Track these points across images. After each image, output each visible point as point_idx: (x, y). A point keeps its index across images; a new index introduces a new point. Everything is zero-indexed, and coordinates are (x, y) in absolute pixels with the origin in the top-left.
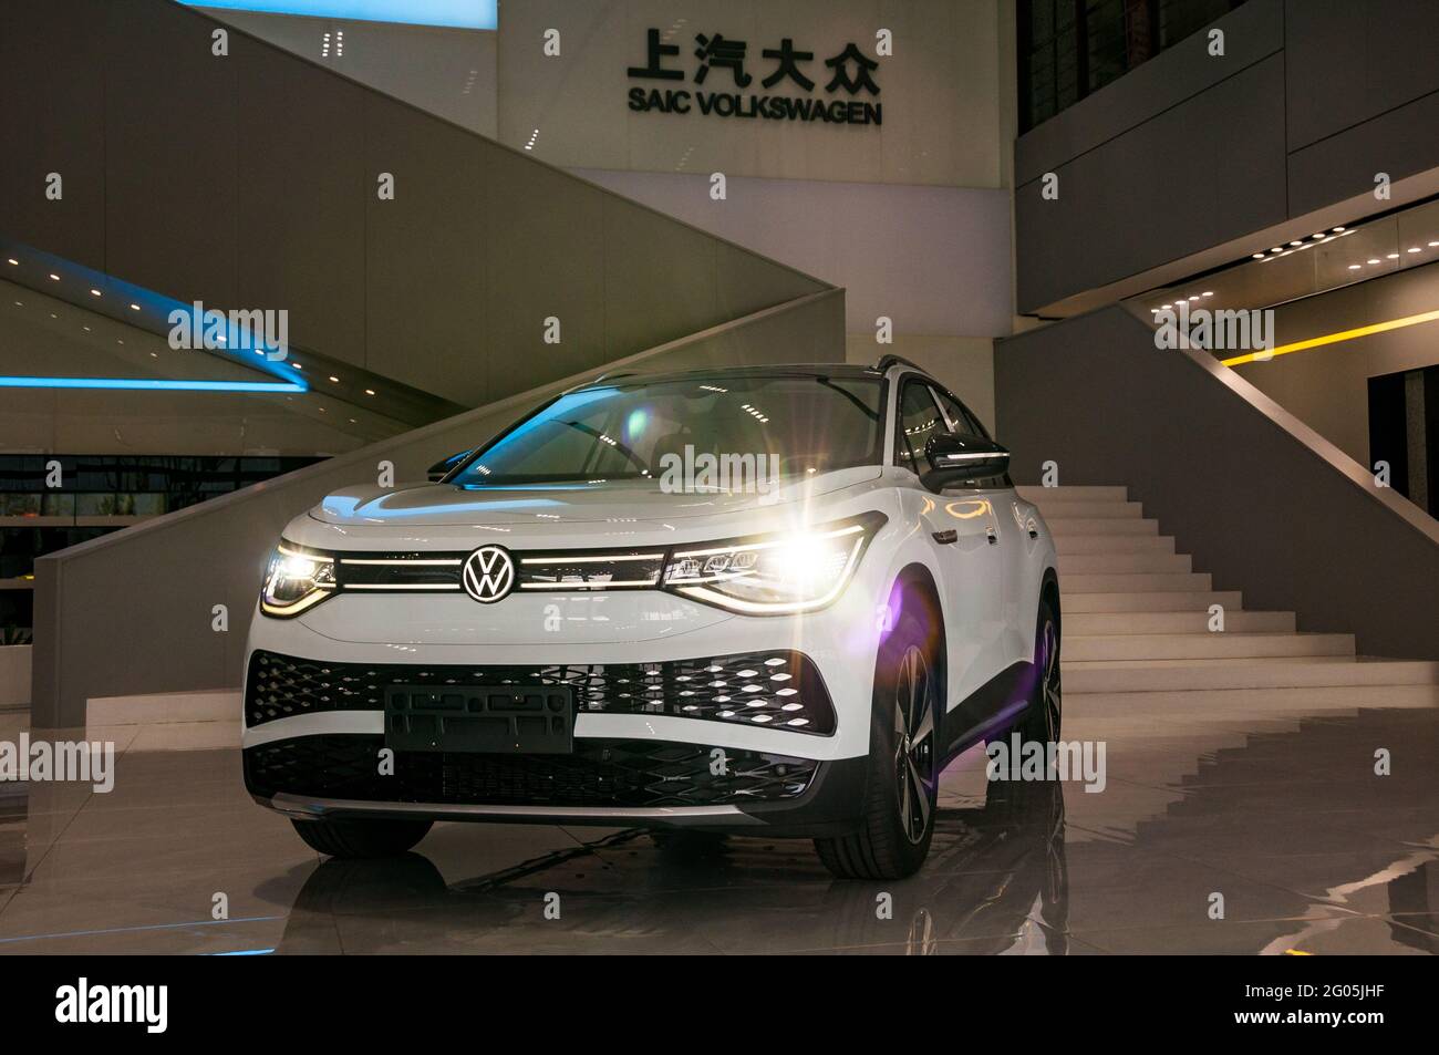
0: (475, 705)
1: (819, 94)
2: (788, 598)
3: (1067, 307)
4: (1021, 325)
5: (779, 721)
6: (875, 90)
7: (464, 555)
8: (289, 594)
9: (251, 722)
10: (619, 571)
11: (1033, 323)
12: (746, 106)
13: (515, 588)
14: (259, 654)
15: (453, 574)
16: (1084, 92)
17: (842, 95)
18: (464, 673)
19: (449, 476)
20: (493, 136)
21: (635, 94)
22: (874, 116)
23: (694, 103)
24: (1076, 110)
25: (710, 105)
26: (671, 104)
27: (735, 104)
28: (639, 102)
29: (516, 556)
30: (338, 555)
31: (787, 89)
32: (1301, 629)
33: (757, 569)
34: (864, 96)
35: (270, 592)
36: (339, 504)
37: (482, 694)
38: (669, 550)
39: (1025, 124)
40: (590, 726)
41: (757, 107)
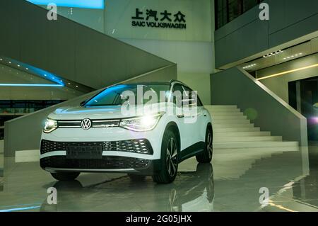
0: (83, 149)
1: (173, 22)
2: (144, 128)
3: (225, 67)
4: (216, 71)
5: (142, 152)
6: (184, 21)
7: (81, 120)
8: (49, 128)
9: (41, 154)
10: (115, 123)
11: (219, 71)
12: (157, 25)
13: (91, 127)
14: (43, 140)
15: (79, 124)
16: (228, 21)
17: (178, 22)
18: (81, 143)
19: (83, 104)
20: (103, 32)
21: (134, 22)
22: (184, 27)
23: (146, 24)
24: (226, 25)
25: (149, 25)
26: (141, 25)
27: (155, 24)
28: (134, 24)
29: (91, 120)
30: (58, 120)
31: (166, 21)
32: (272, 135)
33: (139, 123)
34: (182, 22)
35: (45, 128)
36: (58, 111)
37: (84, 147)
38: (121, 119)
39: (217, 28)
40: (105, 153)
41: (159, 25)
